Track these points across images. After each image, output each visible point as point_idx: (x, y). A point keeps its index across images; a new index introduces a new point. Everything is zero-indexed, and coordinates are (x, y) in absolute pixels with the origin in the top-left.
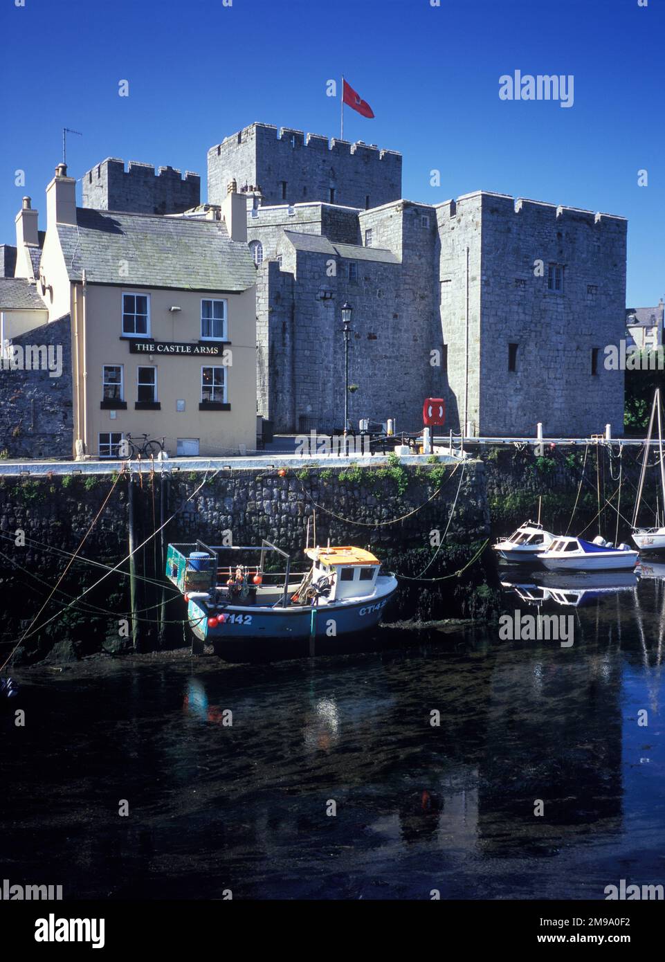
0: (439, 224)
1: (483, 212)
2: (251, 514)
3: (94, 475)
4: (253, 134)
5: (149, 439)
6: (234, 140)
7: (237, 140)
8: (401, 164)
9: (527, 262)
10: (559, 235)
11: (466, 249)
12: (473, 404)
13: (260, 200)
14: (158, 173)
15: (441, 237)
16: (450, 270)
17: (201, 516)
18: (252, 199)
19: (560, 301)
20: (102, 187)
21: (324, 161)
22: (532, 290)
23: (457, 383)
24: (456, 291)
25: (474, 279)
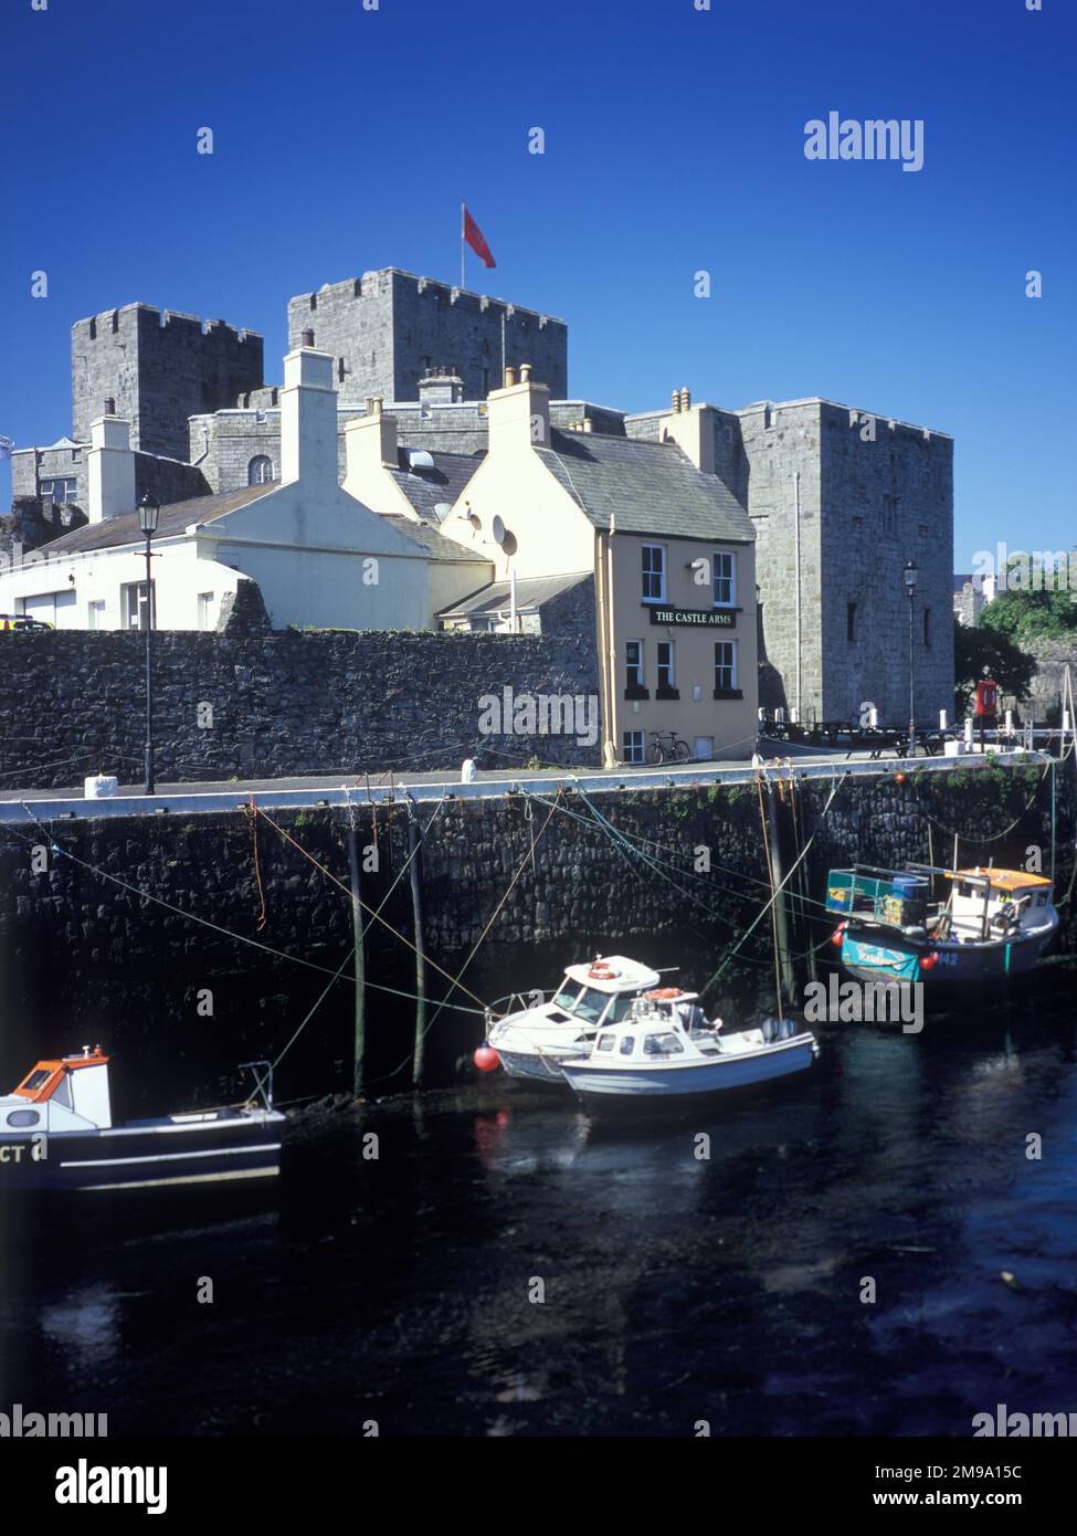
0: (746, 438)
1: (822, 425)
2: (876, 831)
3: (736, 785)
4: (387, 284)
5: (677, 738)
6: (347, 290)
7: (352, 290)
8: (566, 336)
9: (862, 494)
10: (892, 457)
11: (795, 475)
12: (811, 685)
13: (460, 389)
14: (207, 328)
15: (750, 456)
16: (768, 501)
17: (832, 834)
18: (450, 388)
19: (894, 546)
20: (123, 347)
21: (476, 329)
22: (868, 530)
23: (782, 656)
24: (778, 530)
25: (809, 516)
